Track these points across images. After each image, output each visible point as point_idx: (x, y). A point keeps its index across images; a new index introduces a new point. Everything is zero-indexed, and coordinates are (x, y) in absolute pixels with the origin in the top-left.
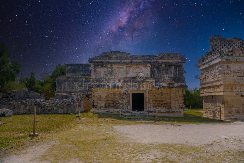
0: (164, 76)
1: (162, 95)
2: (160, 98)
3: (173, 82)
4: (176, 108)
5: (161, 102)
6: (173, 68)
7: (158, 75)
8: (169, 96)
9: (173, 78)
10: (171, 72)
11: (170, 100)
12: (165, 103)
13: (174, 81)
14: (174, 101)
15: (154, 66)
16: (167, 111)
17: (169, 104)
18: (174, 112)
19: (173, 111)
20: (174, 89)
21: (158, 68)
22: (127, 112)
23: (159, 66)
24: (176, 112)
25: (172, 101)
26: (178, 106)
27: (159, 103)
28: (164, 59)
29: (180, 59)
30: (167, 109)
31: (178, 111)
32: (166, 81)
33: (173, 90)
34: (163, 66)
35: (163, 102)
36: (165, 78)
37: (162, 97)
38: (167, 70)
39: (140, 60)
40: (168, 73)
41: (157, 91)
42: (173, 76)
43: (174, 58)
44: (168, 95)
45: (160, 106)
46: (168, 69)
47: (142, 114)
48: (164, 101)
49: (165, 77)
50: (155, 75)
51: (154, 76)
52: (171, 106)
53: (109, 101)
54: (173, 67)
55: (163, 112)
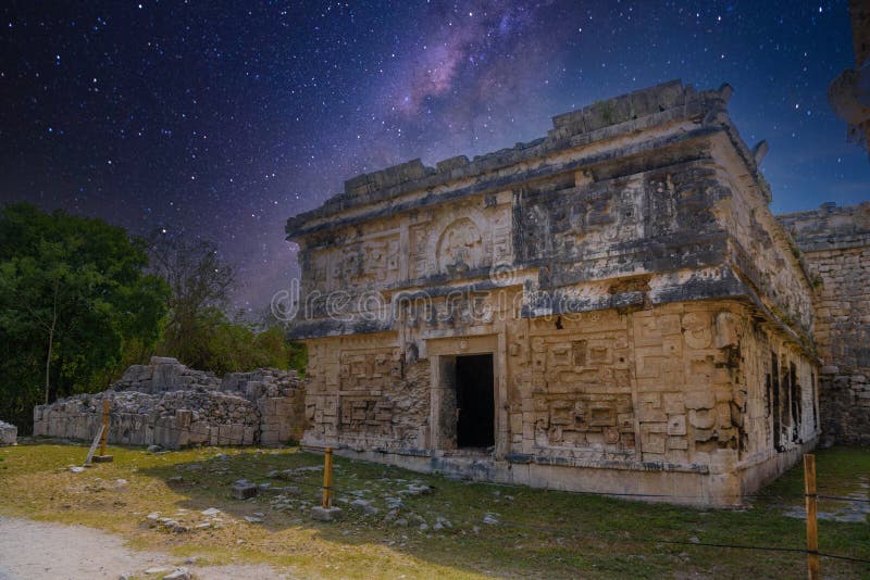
0: (586, 244)
1: (580, 360)
2: (570, 378)
3: (640, 271)
4: (673, 443)
5: (578, 406)
6: (636, 185)
7: (555, 245)
8: (624, 366)
9: (639, 243)
10: (628, 213)
11: (626, 390)
12: (599, 406)
13: (645, 267)
14: (650, 398)
15: (533, 197)
16: (610, 458)
17: (622, 418)
18: (654, 469)
19: (648, 459)
20: (646, 318)
21: (550, 200)
22: (414, 453)
23: (558, 189)
24: (672, 470)
25: (640, 393)
26: (681, 430)
27: (567, 409)
28: (583, 145)
29: (679, 117)
30: (612, 448)
31: (686, 466)
32: (595, 271)
33: (647, 324)
34: (582, 181)
35: (586, 401)
36: (590, 252)
37: (579, 369)
38: (600, 204)
39: (460, 179)
40: (606, 221)
41: (552, 339)
42: (640, 231)
43: (641, 122)
44: (618, 356)
45: (571, 427)
46: (608, 197)
47: (481, 467)
48: (592, 397)
49: (592, 247)
50: (538, 246)
51: (532, 252)
52: (637, 429)
53: (351, 399)
54: (640, 175)
55: (583, 462)
